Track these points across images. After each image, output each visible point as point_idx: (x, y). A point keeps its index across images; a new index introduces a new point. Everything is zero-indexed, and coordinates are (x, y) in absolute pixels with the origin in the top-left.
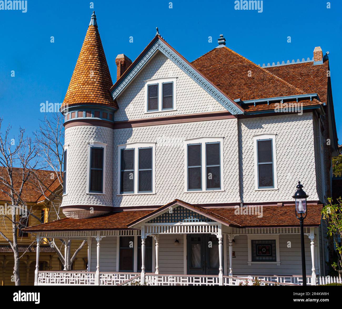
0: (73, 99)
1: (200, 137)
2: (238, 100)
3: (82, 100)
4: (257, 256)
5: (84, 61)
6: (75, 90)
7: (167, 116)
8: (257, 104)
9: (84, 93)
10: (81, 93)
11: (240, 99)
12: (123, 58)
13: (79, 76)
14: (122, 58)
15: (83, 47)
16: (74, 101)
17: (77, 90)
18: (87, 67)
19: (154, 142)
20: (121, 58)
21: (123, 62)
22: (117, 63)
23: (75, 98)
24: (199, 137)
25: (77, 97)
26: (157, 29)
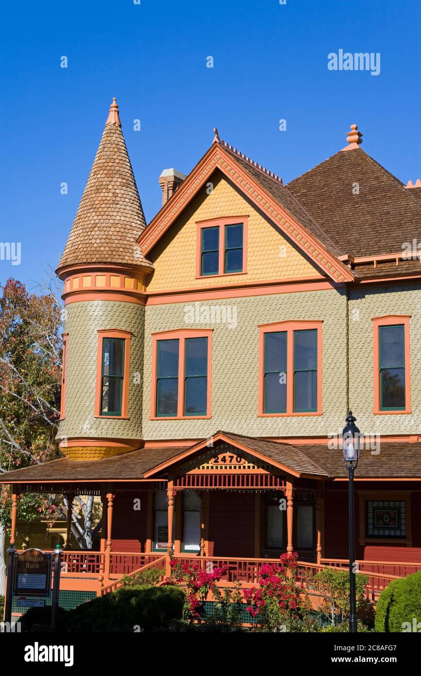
0: (75, 254)
1: (285, 320)
2: (345, 257)
3: (88, 256)
4: (374, 528)
5: (95, 188)
6: (79, 239)
7: (232, 282)
8: (379, 262)
9: (92, 245)
10: (87, 245)
11: (348, 256)
12: (172, 176)
13: (86, 215)
14: (170, 176)
15: (95, 163)
16: (75, 258)
17: (82, 238)
18: (99, 199)
19: (210, 328)
20: (168, 175)
21: (173, 183)
22: (162, 185)
23: (78, 254)
24: (283, 321)
25: (81, 252)
26: (216, 132)
